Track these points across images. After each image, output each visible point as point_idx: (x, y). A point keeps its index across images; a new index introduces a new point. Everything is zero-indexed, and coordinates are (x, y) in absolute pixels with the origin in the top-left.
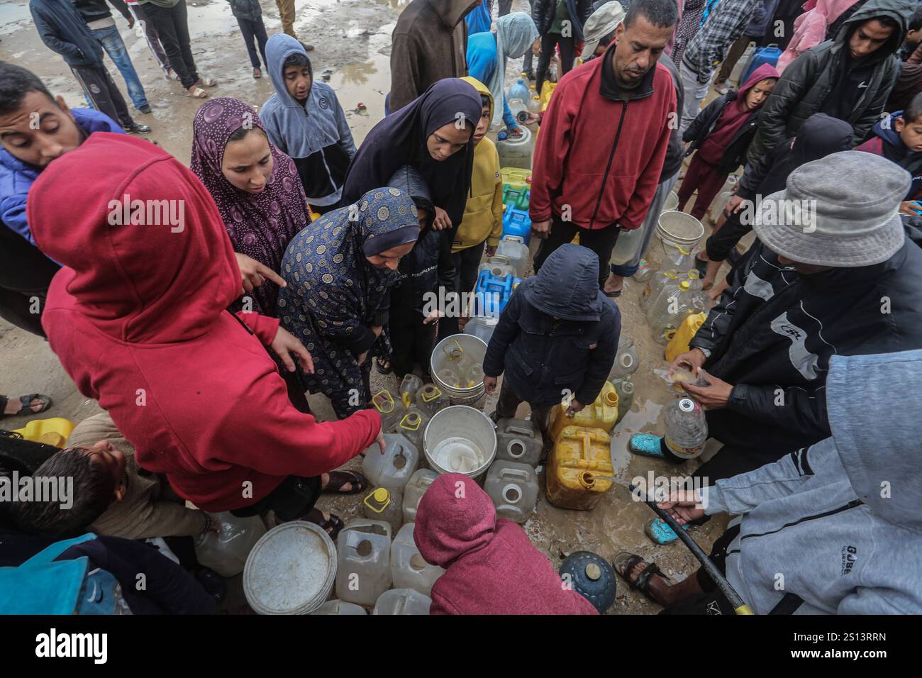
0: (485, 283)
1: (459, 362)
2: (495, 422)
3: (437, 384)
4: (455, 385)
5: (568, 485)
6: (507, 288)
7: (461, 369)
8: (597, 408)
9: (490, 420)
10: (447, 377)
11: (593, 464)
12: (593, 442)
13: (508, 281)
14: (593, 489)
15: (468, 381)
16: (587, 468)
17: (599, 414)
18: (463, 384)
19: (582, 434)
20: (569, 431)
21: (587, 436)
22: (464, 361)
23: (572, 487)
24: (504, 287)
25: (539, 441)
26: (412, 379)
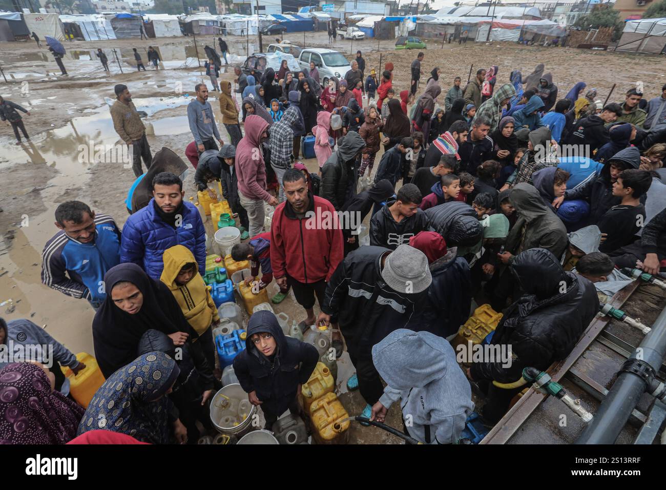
0: (222, 345)
1: (229, 407)
2: (270, 430)
3: (223, 432)
4: (234, 424)
5: (329, 438)
6: (237, 340)
7: (233, 410)
8: (321, 382)
9: (267, 432)
10: (227, 423)
11: (335, 416)
12: (329, 403)
13: (236, 336)
14: (343, 430)
15: (242, 416)
16: (334, 420)
17: (324, 384)
18: (239, 419)
19: (322, 403)
20: (314, 406)
21: (323, 403)
22: (232, 404)
23: (332, 438)
24: (234, 341)
25: (301, 423)
26: (205, 441)
